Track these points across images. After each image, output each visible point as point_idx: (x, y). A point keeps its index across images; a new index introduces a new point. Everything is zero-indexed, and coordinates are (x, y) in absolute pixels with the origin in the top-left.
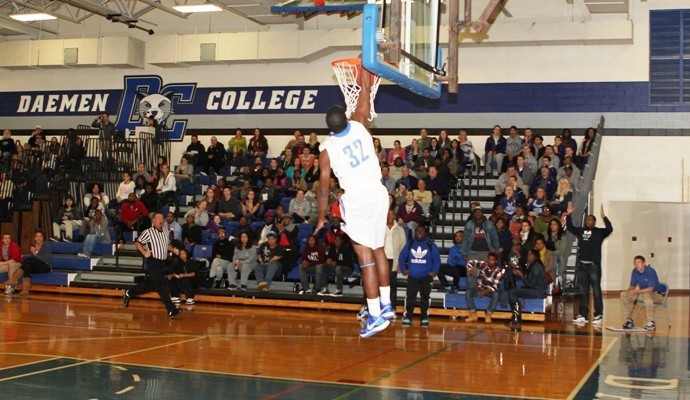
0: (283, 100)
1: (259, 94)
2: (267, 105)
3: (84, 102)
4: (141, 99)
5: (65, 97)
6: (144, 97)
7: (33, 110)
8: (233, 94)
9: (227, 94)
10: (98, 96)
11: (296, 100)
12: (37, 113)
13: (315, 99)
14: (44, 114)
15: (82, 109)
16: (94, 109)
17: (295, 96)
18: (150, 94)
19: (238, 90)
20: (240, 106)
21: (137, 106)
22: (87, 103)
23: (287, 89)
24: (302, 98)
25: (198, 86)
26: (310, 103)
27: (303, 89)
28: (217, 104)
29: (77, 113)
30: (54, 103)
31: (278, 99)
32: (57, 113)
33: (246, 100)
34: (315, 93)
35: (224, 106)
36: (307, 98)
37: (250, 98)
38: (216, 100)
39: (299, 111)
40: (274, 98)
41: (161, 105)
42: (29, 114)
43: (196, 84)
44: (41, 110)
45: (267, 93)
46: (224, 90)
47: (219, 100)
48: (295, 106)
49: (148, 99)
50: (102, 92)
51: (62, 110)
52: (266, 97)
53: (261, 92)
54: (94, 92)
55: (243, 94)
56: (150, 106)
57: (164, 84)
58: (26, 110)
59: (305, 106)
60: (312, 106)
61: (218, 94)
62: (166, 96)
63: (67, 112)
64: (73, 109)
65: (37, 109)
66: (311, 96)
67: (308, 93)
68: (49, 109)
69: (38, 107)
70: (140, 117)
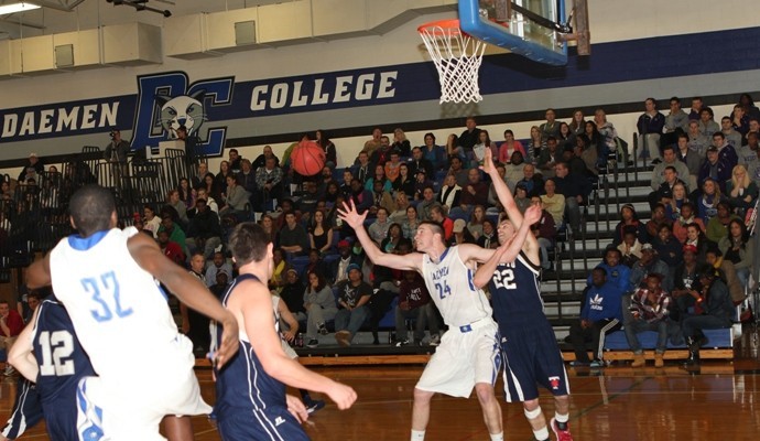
0: (351, 88)
1: (319, 83)
2: (331, 97)
3: (87, 116)
4: (162, 106)
5: (62, 112)
6: (165, 102)
7: (22, 133)
8: (285, 87)
9: (276, 88)
10: (105, 107)
11: (370, 87)
12: (27, 137)
13: (395, 83)
14: (37, 136)
15: (85, 125)
16: (102, 124)
17: (367, 82)
19: (290, 81)
20: (295, 103)
21: (158, 115)
22: (91, 116)
23: (356, 73)
24: (377, 83)
25: (236, 81)
26: (388, 89)
27: (377, 71)
28: (263, 103)
29: (79, 131)
30: (48, 121)
31: (345, 89)
32: (54, 134)
33: (302, 94)
34: (394, 75)
35: (274, 105)
36: (384, 84)
37: (308, 90)
38: (262, 97)
39: (374, 101)
40: (340, 88)
41: (190, 110)
42: (17, 138)
43: (233, 78)
44: (32, 132)
45: (330, 80)
46: (271, 83)
47: (266, 97)
48: (368, 96)
49: (171, 103)
50: (110, 101)
51: (59, 129)
52: (329, 88)
53: (322, 81)
54: (99, 102)
55: (298, 86)
56: (175, 113)
57: (191, 82)
58: (12, 133)
59: (382, 94)
60: (391, 94)
61: (264, 89)
62: (196, 98)
63: (67, 131)
64: (74, 127)
65: (27, 131)
66: (390, 79)
67: (385, 76)
68: (43, 130)
69: (27, 127)
70: (163, 129)
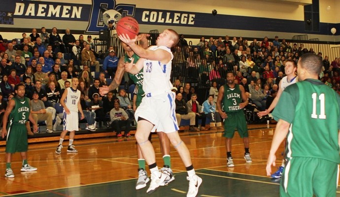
0: (180, 18)
1: (168, 14)
2: (173, 21)
3: (65, 11)
4: (103, 12)
5: (51, 7)
6: (105, 11)
7: (27, 14)
8: (155, 13)
9: (152, 13)
10: (75, 8)
11: (186, 19)
12: (30, 17)
13: (194, 19)
14: (36, 17)
15: (64, 16)
16: (73, 16)
17: (185, 17)
18: (108, 9)
19: (158, 11)
20: (159, 21)
21: (101, 17)
22: (67, 12)
23: (182, 13)
24: (188, 18)
25: (136, 7)
26: (192, 21)
27: (189, 13)
28: (147, 19)
29: (60, 18)
32: (46, 18)
33: (162, 18)
34: (194, 16)
35: (151, 20)
36: (191, 19)
37: (164, 16)
38: (147, 16)
39: (187, 25)
40: (176, 18)
41: (116, 16)
42: (23, 16)
43: (135, 5)
44: (33, 14)
45: (172, 13)
46: (150, 11)
47: (148, 16)
48: (185, 23)
49: (107, 12)
50: (78, 6)
51: (49, 15)
52: (172, 17)
54: (72, 5)
55: (161, 14)
56: (109, 17)
57: (117, 4)
58: (21, 13)
59: (190, 23)
60: (193, 23)
61: (148, 13)
62: (119, 11)
63: (53, 17)
64: (58, 16)
65: (30, 14)
66: (192, 17)
67: (191, 16)
68: (39, 14)
69: (30, 12)
70: (104, 23)
